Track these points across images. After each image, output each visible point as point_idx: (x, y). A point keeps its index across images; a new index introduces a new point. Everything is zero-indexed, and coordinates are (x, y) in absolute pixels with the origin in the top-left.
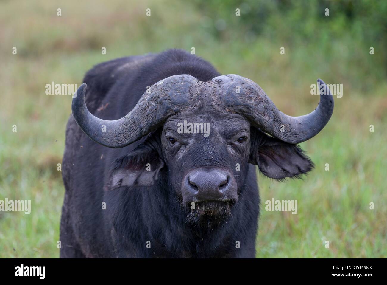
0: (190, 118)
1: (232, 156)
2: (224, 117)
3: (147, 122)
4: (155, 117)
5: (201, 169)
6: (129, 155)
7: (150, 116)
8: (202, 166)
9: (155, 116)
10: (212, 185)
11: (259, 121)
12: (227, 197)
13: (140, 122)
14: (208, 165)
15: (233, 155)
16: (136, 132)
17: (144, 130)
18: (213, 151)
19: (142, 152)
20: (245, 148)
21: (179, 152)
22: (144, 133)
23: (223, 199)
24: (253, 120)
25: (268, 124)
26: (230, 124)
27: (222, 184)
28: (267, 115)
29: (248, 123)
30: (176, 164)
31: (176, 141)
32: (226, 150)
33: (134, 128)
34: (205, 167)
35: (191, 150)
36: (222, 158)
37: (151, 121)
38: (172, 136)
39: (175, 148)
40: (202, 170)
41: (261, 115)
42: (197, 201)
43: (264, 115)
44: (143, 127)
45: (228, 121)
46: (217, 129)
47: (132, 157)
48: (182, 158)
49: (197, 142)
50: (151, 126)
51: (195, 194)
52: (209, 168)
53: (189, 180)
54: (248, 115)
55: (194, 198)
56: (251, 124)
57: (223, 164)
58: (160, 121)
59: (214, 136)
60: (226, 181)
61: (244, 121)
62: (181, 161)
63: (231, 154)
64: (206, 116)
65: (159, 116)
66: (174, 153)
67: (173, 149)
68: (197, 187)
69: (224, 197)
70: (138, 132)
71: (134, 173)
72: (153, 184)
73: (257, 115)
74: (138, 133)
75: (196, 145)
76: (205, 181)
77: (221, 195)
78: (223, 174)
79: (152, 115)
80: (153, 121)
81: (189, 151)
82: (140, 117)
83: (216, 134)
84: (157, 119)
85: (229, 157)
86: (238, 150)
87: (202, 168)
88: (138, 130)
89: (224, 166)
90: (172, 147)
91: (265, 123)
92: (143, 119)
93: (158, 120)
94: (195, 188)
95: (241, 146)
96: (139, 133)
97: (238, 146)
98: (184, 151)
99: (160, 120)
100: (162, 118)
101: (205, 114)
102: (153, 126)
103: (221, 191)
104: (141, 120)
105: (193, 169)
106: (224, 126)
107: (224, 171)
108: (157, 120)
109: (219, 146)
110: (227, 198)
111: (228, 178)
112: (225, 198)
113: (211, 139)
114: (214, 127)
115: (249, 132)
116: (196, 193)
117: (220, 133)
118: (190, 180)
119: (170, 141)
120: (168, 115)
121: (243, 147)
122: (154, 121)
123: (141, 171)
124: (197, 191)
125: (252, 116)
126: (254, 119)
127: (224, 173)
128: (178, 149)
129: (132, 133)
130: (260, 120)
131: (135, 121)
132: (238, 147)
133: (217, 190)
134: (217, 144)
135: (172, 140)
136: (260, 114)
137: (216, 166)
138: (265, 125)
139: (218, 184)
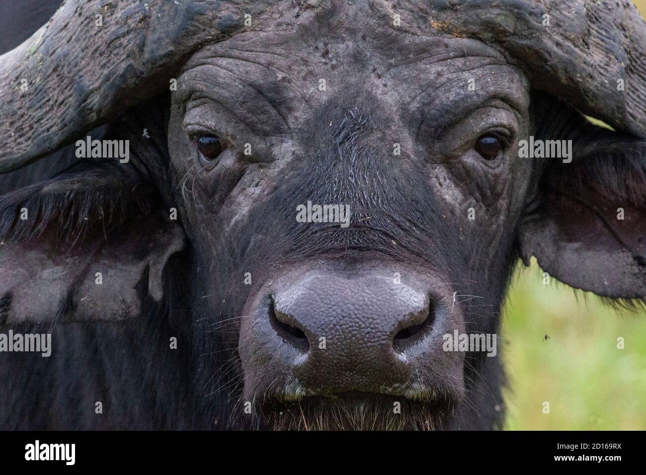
0: (280, 55)
1: (449, 214)
2: (423, 52)
3: (106, 72)
4: (142, 51)
5: (320, 262)
6: (46, 189)
7: (121, 45)
8: (327, 251)
9: (142, 47)
10: (366, 327)
11: (566, 70)
12: (427, 382)
13: (80, 71)
14: (350, 248)
15: (452, 212)
16: (63, 108)
17: (95, 100)
18: (373, 190)
19: (103, 182)
20: (505, 181)
21: (235, 192)
22: (94, 116)
23: (407, 388)
24: (542, 67)
25: (602, 84)
26: (443, 79)
27: (405, 326)
28: (597, 45)
29: (520, 77)
30: (223, 240)
31: (225, 147)
32: (429, 189)
33: (54, 95)
34: (337, 255)
35: (284, 187)
36: (409, 221)
37: (124, 65)
38: (211, 123)
39: (219, 175)
40: (324, 268)
41: (576, 46)
42: (304, 393)
43: (587, 44)
44: (92, 91)
45: (435, 68)
46: (390, 100)
47: (58, 197)
48: (246, 219)
49: (307, 152)
50: (123, 86)
51: (296, 363)
52: (354, 261)
53: (272, 306)
54: (523, 47)
55: (290, 378)
56: (531, 82)
57: (414, 245)
58: (161, 66)
59: (378, 129)
60: (425, 317)
61: (505, 68)
62: (244, 230)
63: (446, 203)
64: (348, 46)
65: (155, 46)
66: (217, 197)
67: (212, 182)
68: (305, 337)
69: (413, 381)
70: (71, 110)
71: (57, 264)
72: (135, 312)
73: (558, 44)
74: (71, 113)
75: (304, 164)
76: (339, 311)
77: (401, 374)
78: (414, 286)
79: (129, 43)
80: (130, 65)
81: (276, 188)
82: (78, 47)
83: (388, 121)
84: (147, 56)
85: (440, 218)
86: (473, 186)
87: (327, 259)
88: (72, 101)
89: (418, 255)
90: (208, 170)
91: (588, 79)
92: (93, 56)
93: (153, 61)
94: (299, 340)
95: (486, 173)
96: (74, 114)
97: (475, 169)
98: (258, 191)
99: (159, 63)
100: (170, 54)
101: (344, 40)
102: (133, 86)
103: (403, 357)
104: (83, 62)
105: (292, 263)
106: (421, 87)
107: (415, 273)
108: (147, 62)
109: (396, 171)
110: (423, 388)
111: (434, 302)
112: (415, 385)
113: (364, 142)
114: (379, 92)
115: (527, 113)
116: (301, 359)
117: (402, 117)
118: (278, 307)
119: (202, 148)
120: (192, 42)
121: (496, 177)
122: (135, 65)
123: (88, 260)
124: (305, 352)
125: (537, 48)
126: (546, 61)
127: (418, 283)
128: (234, 178)
129: (47, 112)
130: (569, 67)
131: (58, 66)
132: (475, 175)
133: (384, 349)
134: (390, 164)
135: (210, 144)
136: (568, 44)
137: (381, 251)
138: (592, 85)
139: (388, 326)
